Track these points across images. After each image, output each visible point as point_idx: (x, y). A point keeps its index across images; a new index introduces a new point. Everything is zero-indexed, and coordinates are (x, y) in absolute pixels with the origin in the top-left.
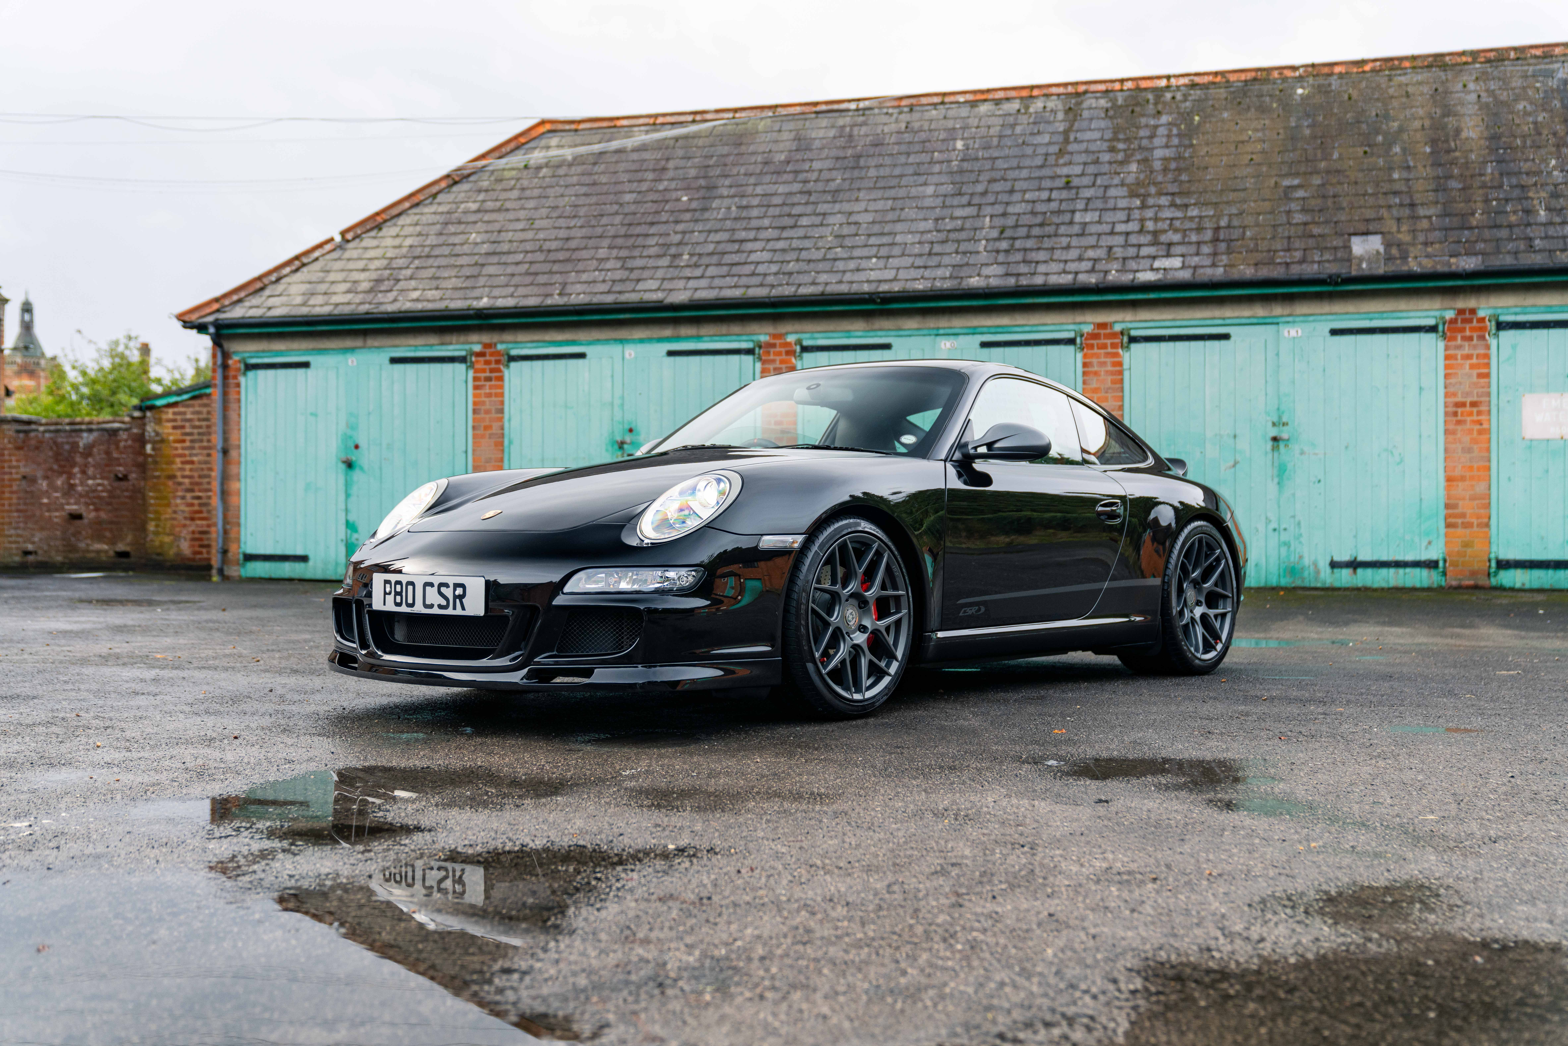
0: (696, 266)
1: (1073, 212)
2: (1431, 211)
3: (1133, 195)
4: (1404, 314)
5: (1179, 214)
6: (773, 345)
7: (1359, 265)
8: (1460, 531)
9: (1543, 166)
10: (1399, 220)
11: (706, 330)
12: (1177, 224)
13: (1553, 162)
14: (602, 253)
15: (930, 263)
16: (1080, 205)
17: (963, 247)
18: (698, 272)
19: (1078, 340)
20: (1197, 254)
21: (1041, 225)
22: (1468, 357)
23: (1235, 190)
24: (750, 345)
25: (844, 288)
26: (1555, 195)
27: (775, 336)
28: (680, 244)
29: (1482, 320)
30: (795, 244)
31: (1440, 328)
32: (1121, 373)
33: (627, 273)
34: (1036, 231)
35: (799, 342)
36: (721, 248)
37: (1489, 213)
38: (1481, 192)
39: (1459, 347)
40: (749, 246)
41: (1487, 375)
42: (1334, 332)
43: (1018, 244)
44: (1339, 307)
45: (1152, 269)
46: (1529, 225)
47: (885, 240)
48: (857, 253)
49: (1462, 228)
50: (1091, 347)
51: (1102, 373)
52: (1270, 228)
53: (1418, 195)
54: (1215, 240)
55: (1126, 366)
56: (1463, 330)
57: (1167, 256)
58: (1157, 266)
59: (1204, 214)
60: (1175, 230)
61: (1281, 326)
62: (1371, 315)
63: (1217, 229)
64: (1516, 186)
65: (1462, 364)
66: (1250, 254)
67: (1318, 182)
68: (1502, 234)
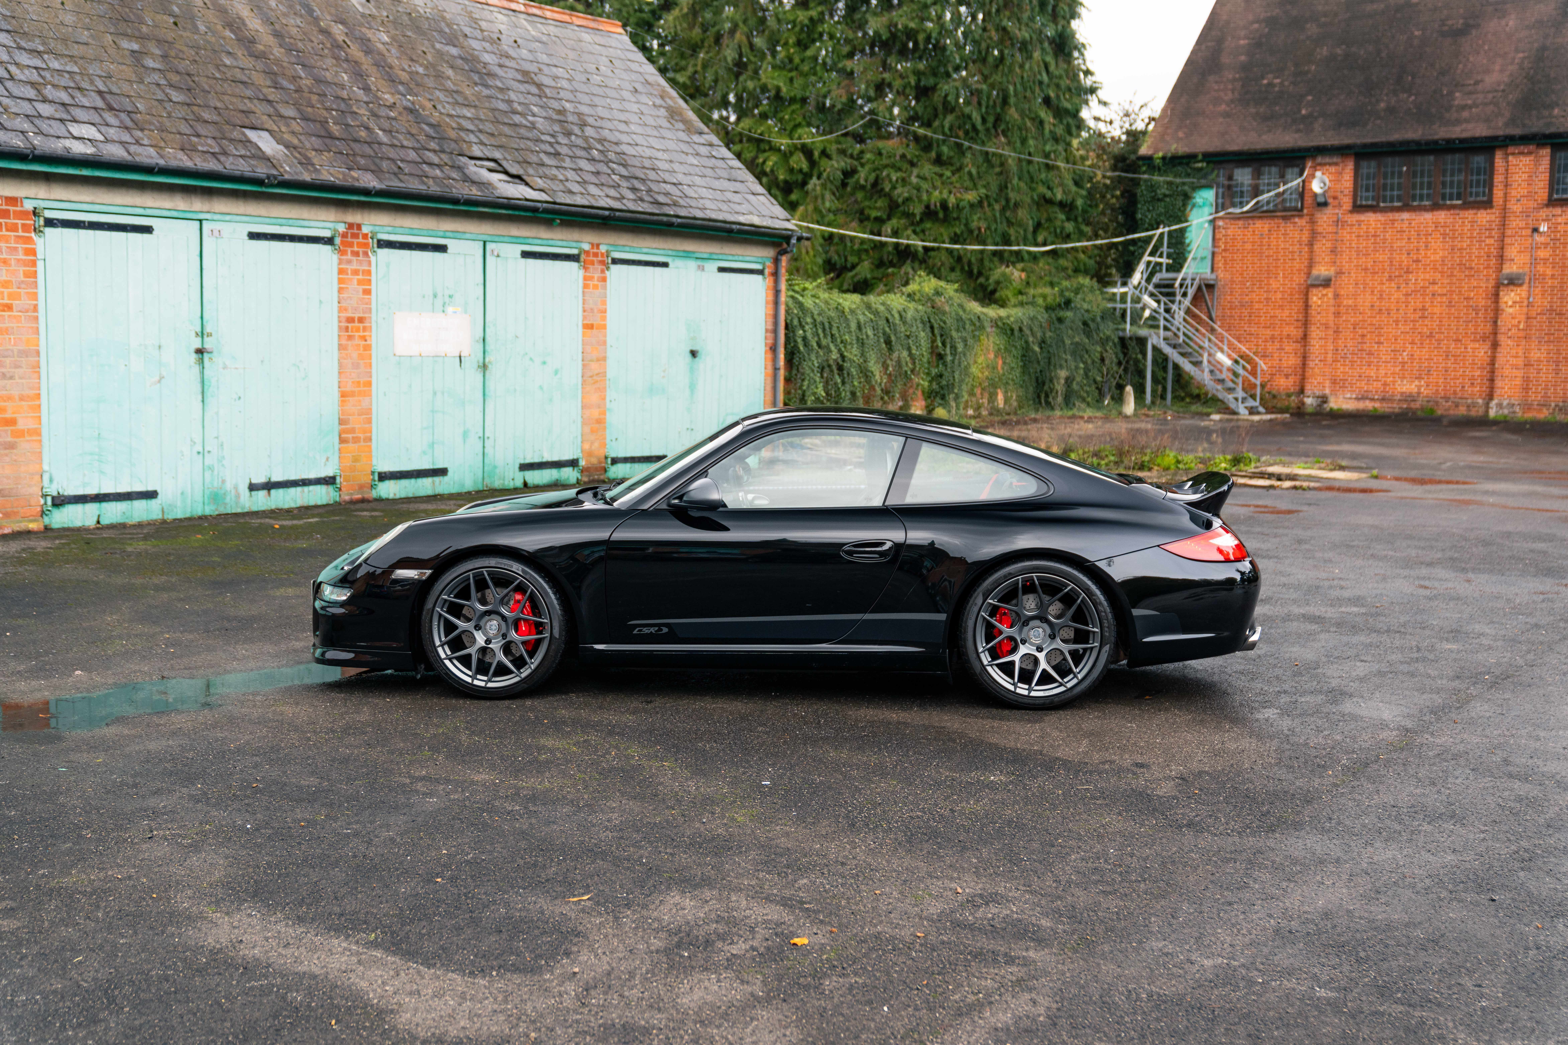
2: (290, 112)
4: (306, 223)
5: (39, 63)
7: (283, 166)
8: (351, 446)
9: (340, 79)
10: (269, 116)
12: (47, 75)
13: (345, 77)
20: (108, 125)
22: (356, 272)
23: (77, 42)
26: (374, 114)
29: (365, 236)
31: (335, 241)
32: (34, 263)
37: (339, 124)
38: (314, 97)
39: (349, 262)
41: (369, 292)
42: (253, 236)
45: (75, 138)
46: (379, 144)
49: (332, 138)
51: (13, 262)
52: (156, 103)
53: (265, 90)
54: (111, 108)
55: (40, 255)
56: (351, 245)
57: (75, 121)
58: (76, 134)
59: (68, 68)
60: (54, 86)
61: (204, 222)
62: (280, 221)
63: (100, 93)
64: (337, 97)
65: (351, 280)
66: (164, 135)
67: (157, 52)
68: (368, 150)
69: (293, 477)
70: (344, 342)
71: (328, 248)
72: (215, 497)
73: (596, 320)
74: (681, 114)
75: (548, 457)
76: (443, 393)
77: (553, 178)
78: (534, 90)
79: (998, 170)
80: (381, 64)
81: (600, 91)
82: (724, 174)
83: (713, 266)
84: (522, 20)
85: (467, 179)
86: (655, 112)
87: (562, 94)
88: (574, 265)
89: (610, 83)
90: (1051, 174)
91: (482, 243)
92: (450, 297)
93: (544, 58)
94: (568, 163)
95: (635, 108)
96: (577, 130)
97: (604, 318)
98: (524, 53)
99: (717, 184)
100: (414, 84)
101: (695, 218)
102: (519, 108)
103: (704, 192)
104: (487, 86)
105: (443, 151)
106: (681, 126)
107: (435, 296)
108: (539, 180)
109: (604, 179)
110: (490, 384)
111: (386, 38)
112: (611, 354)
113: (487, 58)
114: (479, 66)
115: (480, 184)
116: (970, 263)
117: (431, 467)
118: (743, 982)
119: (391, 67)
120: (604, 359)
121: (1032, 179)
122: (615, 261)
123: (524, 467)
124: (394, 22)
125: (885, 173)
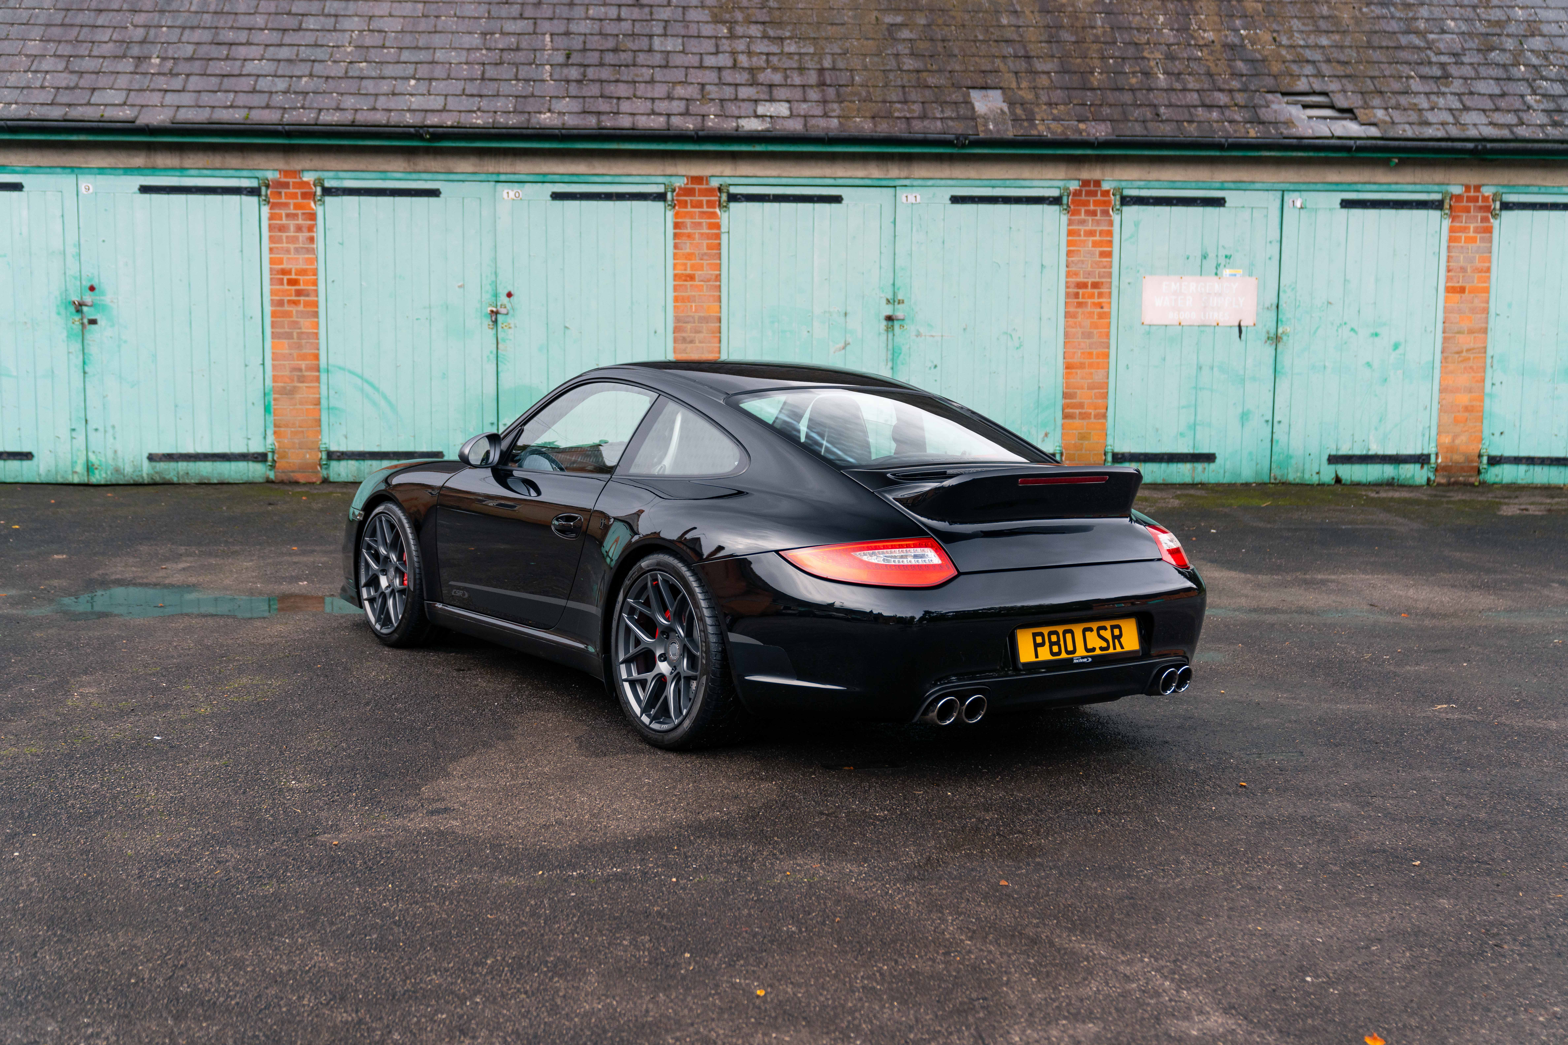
0: (172, 74)
1: (651, 36)
2: (1049, 66)
3: (717, 20)
4: (1027, 183)
5: (775, 49)
6: (286, 185)
7: (986, 125)
8: (1077, 422)
9: (1152, 22)
10: (1016, 73)
11: (191, 160)
12: (774, 60)
13: (1161, 18)
14: (33, 47)
15: (485, 92)
16: (658, 29)
17: (523, 72)
18: (177, 83)
19: (669, 196)
20: (805, 101)
21: (615, 50)
22: (1091, 233)
23: (832, 24)
24: (254, 183)
25: (380, 118)
26: (1171, 57)
27: (287, 173)
28: (143, 42)
29: (1106, 193)
30: (305, 53)
31: (1065, 200)
32: (718, 236)
33: (74, 77)
34: (609, 58)
35: (319, 182)
36: (203, 51)
37: (1108, 73)
38: (1095, 46)
39: (1082, 222)
40: (242, 52)
41: (1109, 254)
42: (955, 200)
43: (591, 73)
44: (960, 171)
45: (757, 116)
46: (1150, 89)
47: (422, 56)
48: (389, 70)
49: (1084, 89)
50: (684, 204)
51: (697, 236)
52: (878, 74)
53: (1031, 46)
54: (822, 84)
55: (724, 229)
56: (1086, 204)
57: (771, 100)
58: (760, 112)
59: (804, 51)
60: (774, 69)
61: (899, 189)
62: (993, 183)
63: (821, 70)
64: (1129, 43)
65: (1084, 241)
66: (863, 105)
67: (923, 22)
68: (1126, 98)
70: (1072, 309)
71: (1055, 208)
73: (1470, 281)
75: (1375, 449)
76: (1212, 368)
77: (1409, 108)
85: (1255, 120)
88: (1435, 214)
91: (1279, 194)
92: (1228, 257)
94: (1454, 87)
96: (1509, 43)
97: (1486, 279)
100: (1264, 15)
102: (1422, 26)
105: (1244, 90)
107: (1205, 257)
108: (1380, 113)
109: (1506, 102)
110: (1285, 360)
112: (1496, 324)
115: (1271, 124)
117: (1191, 451)
120: (1485, 331)
122: (1509, 206)
123: (1334, 459)
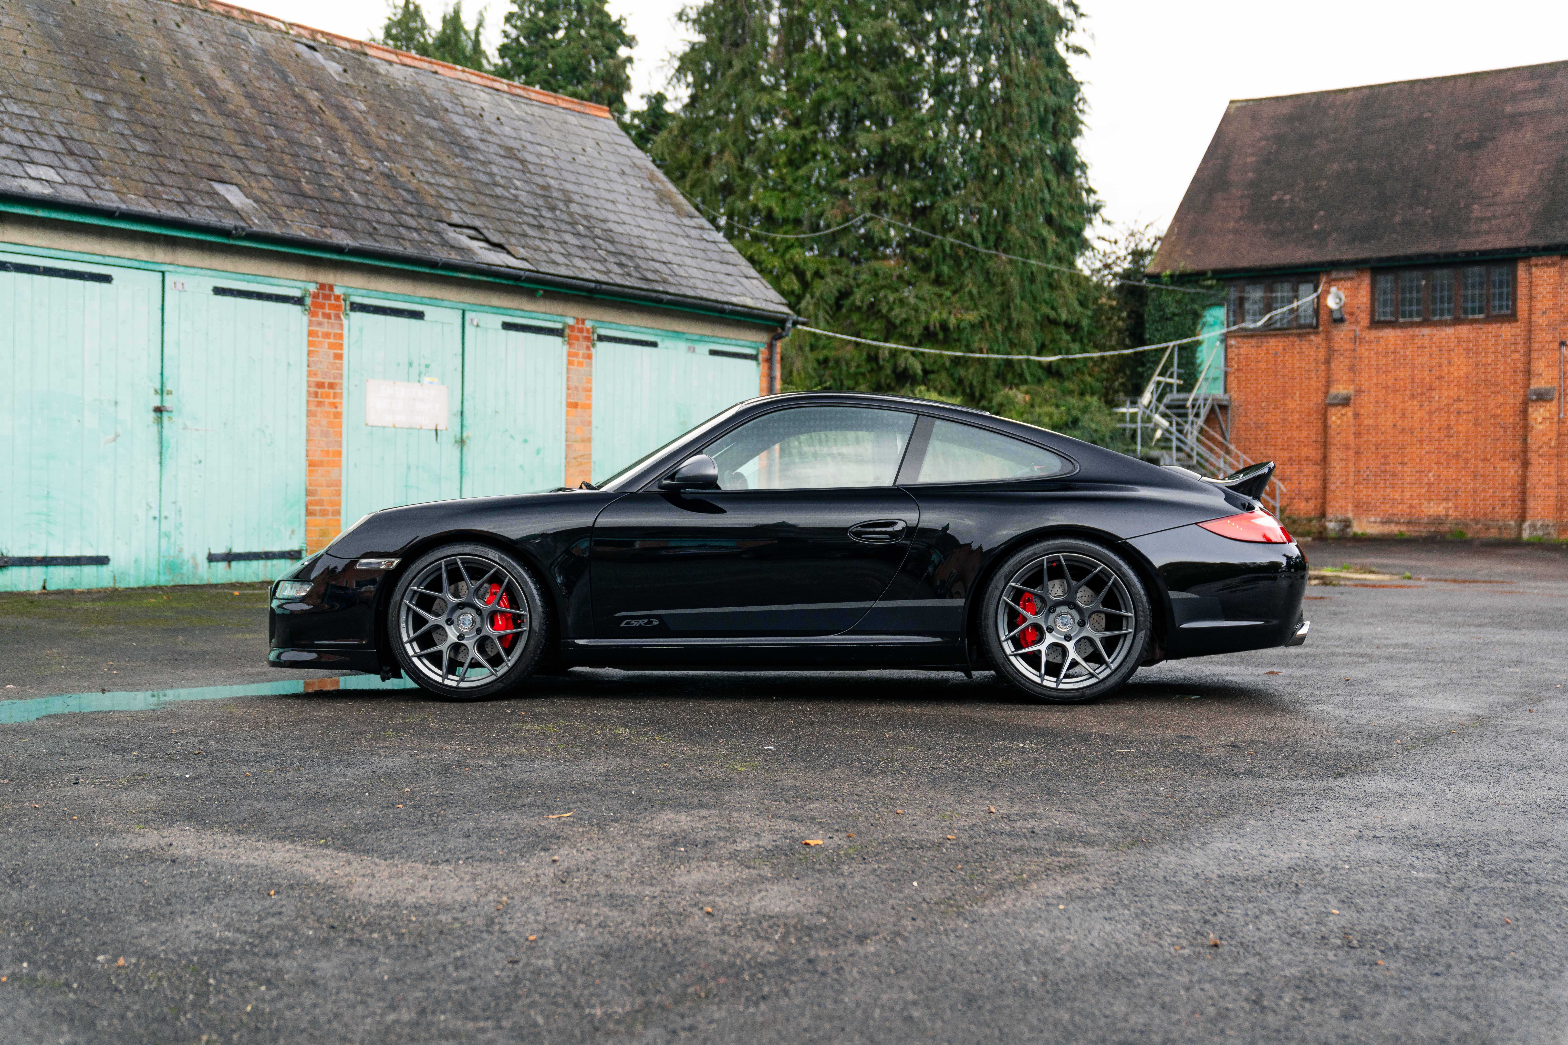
2: (261, 169)
4: (275, 281)
7: (252, 220)
8: (318, 519)
9: (314, 142)
10: (239, 172)
20: (67, 168)
22: (327, 335)
23: (38, 90)
26: (349, 177)
29: (338, 298)
31: (306, 301)
37: (312, 184)
38: (286, 157)
39: (320, 324)
41: (341, 357)
42: (218, 291)
45: (32, 179)
46: (354, 205)
49: (304, 196)
52: (119, 152)
53: (235, 147)
54: (71, 153)
56: (322, 306)
57: (32, 162)
58: (33, 174)
59: (28, 113)
60: (12, 128)
61: (167, 275)
63: (60, 138)
64: (310, 159)
65: (321, 343)
66: (127, 182)
67: (123, 104)
68: (341, 210)
69: (256, 549)
70: (313, 408)
71: (298, 308)
72: (172, 567)
73: (580, 399)
74: (670, 198)
76: (417, 468)
77: (537, 249)
78: (517, 165)
79: (999, 289)
80: (358, 130)
81: (586, 171)
82: (716, 257)
83: (704, 348)
84: (506, 100)
85: (445, 243)
86: (643, 194)
87: (547, 171)
88: (558, 340)
89: (597, 164)
90: (1055, 294)
91: (460, 312)
92: (427, 366)
93: (529, 137)
94: (552, 235)
95: (623, 189)
96: (561, 205)
97: (589, 397)
98: (507, 130)
99: (708, 266)
100: (392, 152)
101: (685, 296)
102: (502, 182)
103: (694, 272)
104: (468, 159)
105: (421, 216)
106: (670, 208)
107: (411, 365)
108: (522, 250)
109: (590, 253)
110: (468, 461)
111: (363, 107)
112: (596, 435)
113: (468, 132)
114: (461, 140)
115: (460, 249)
116: (971, 386)
118: (748, 867)
119: (368, 134)
120: (589, 440)
121: (1035, 299)
122: (601, 338)
124: (372, 93)
125: (881, 294)
